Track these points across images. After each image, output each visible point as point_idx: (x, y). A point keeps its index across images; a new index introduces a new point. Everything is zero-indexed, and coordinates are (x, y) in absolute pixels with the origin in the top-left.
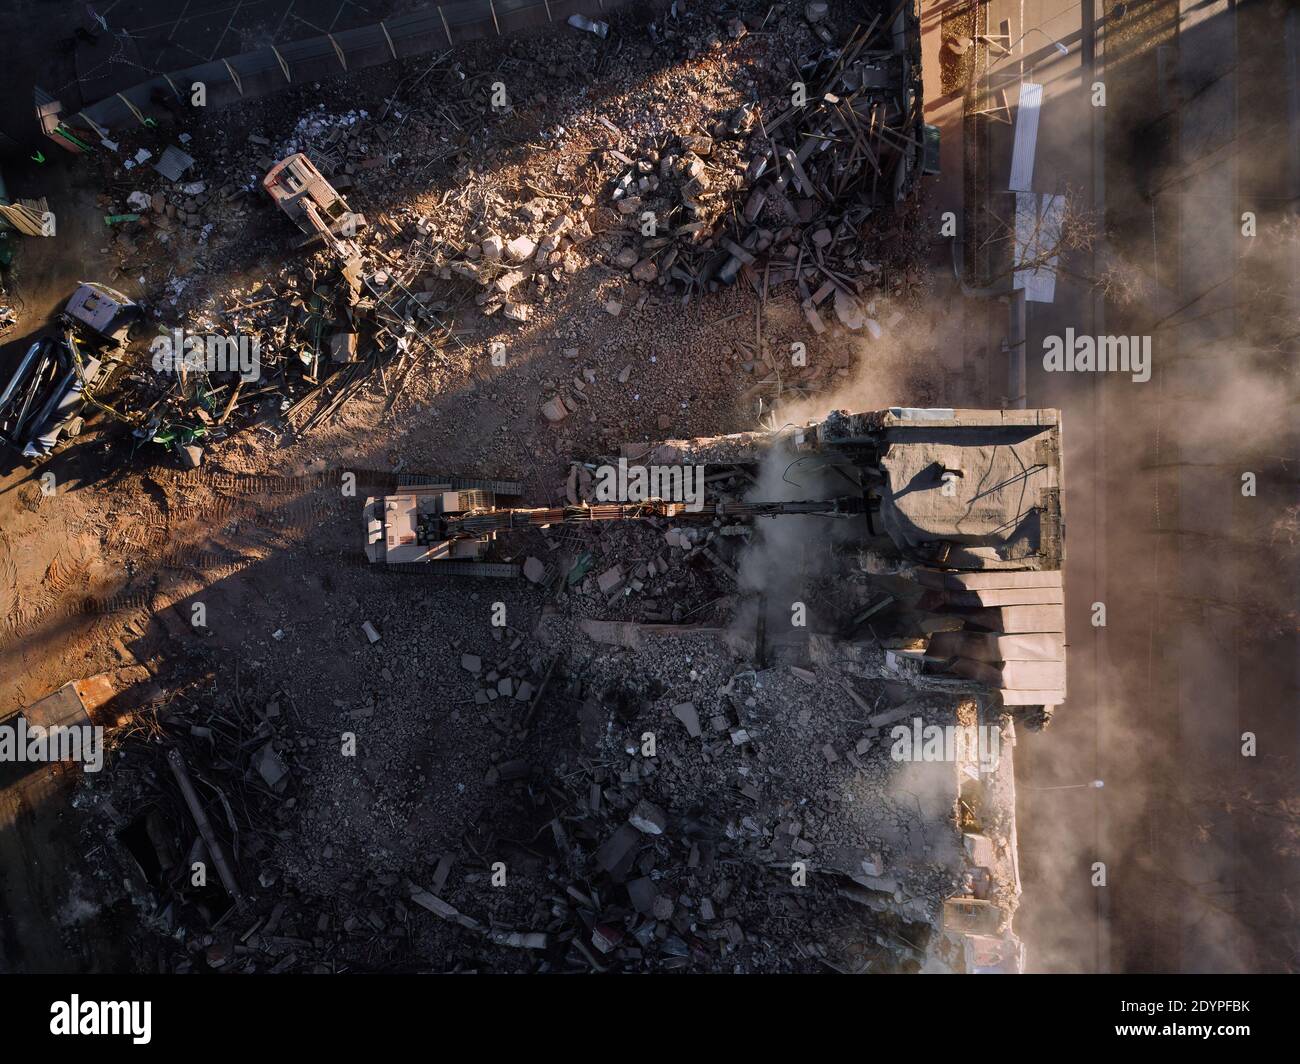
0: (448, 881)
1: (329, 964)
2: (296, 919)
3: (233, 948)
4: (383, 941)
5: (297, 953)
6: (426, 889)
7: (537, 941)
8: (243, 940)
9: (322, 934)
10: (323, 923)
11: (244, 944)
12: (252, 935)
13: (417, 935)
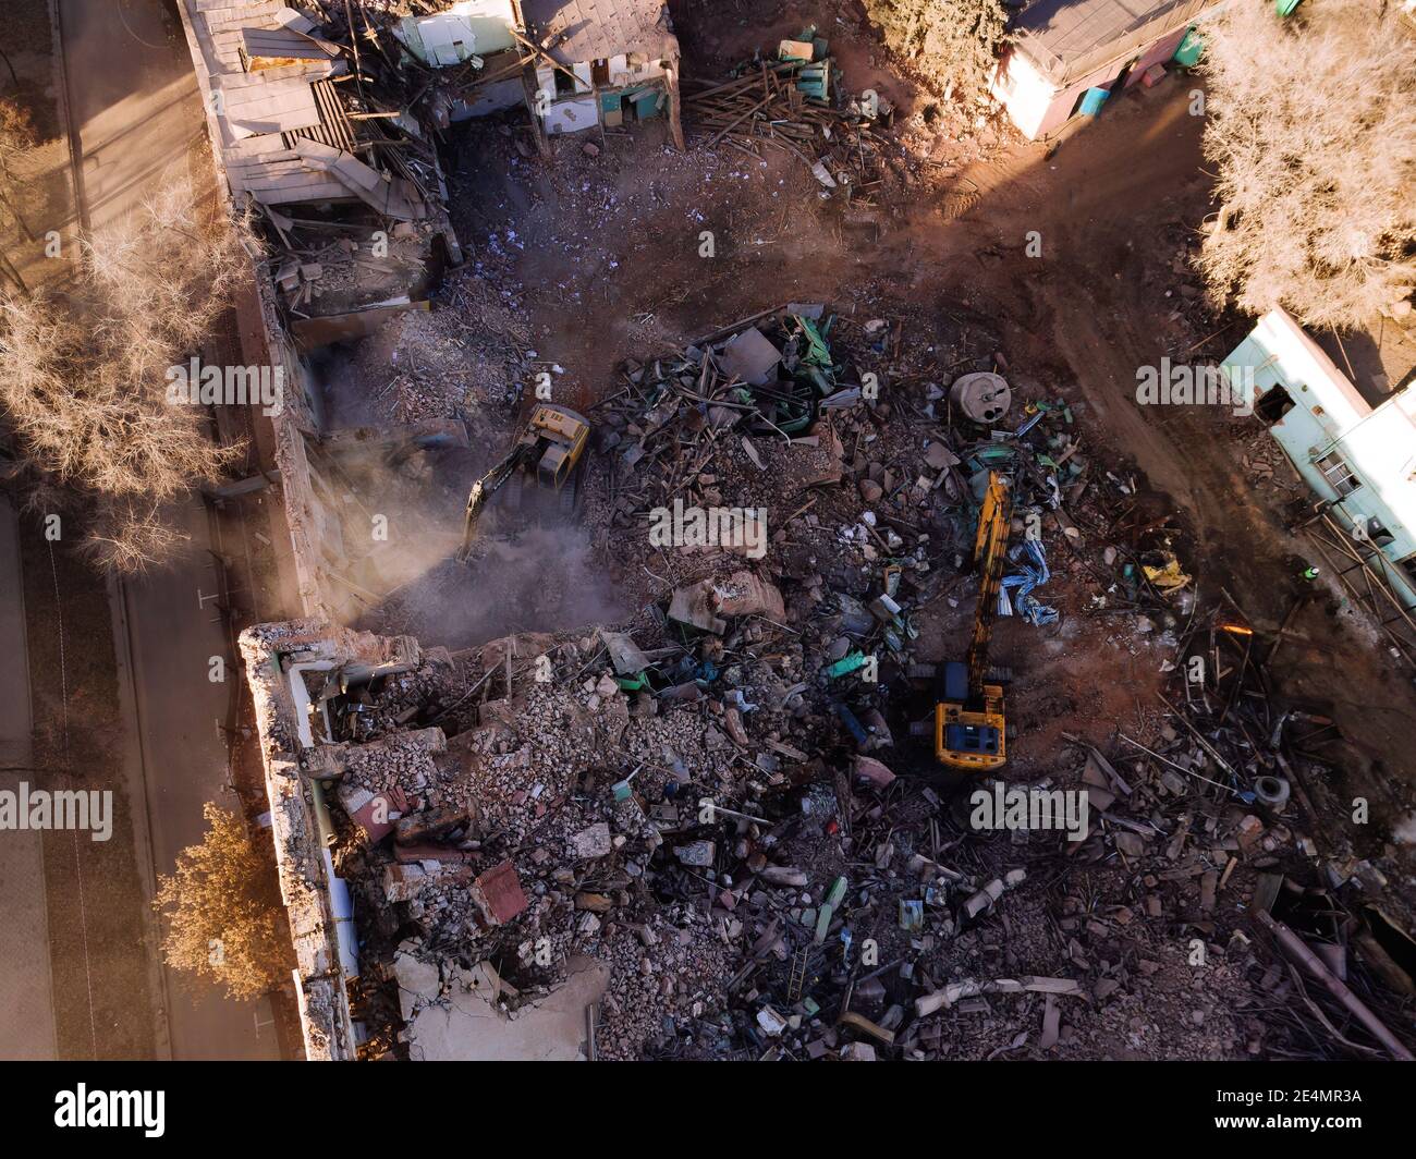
0: (1042, 1015)
1: (1131, 860)
2: (1184, 897)
3: (1239, 845)
4: (1083, 909)
5: (1168, 860)
6: (1061, 996)
7: (927, 1005)
8: (1234, 860)
9: (1149, 891)
10: (1156, 907)
11: (1230, 853)
12: (1226, 866)
13: (1048, 929)
